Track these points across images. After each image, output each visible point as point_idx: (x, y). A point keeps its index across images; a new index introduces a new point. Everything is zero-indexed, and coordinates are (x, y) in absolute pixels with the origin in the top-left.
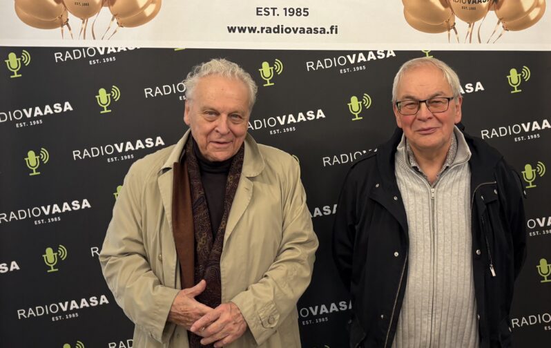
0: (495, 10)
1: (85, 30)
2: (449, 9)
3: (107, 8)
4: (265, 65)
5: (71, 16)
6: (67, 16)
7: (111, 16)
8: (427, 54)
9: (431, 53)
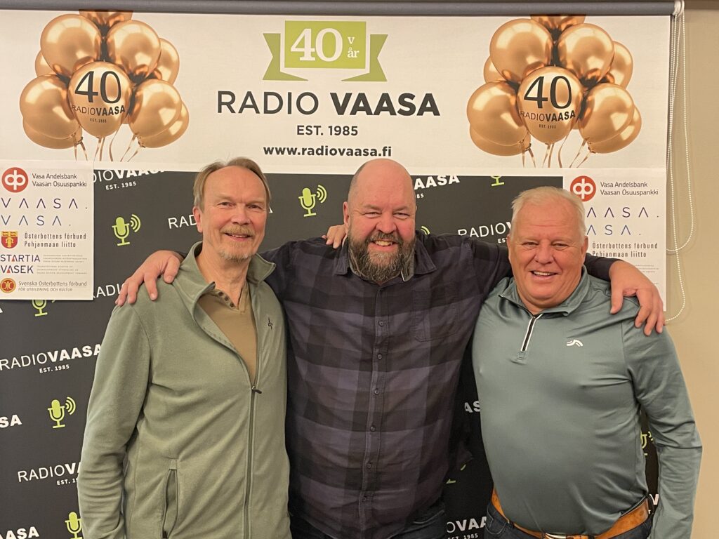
0: (579, 128)
1: (101, 150)
2: (524, 127)
3: (128, 125)
4: (306, 191)
5: (85, 134)
6: (81, 134)
7: (132, 134)
8: (497, 181)
9: (501, 179)
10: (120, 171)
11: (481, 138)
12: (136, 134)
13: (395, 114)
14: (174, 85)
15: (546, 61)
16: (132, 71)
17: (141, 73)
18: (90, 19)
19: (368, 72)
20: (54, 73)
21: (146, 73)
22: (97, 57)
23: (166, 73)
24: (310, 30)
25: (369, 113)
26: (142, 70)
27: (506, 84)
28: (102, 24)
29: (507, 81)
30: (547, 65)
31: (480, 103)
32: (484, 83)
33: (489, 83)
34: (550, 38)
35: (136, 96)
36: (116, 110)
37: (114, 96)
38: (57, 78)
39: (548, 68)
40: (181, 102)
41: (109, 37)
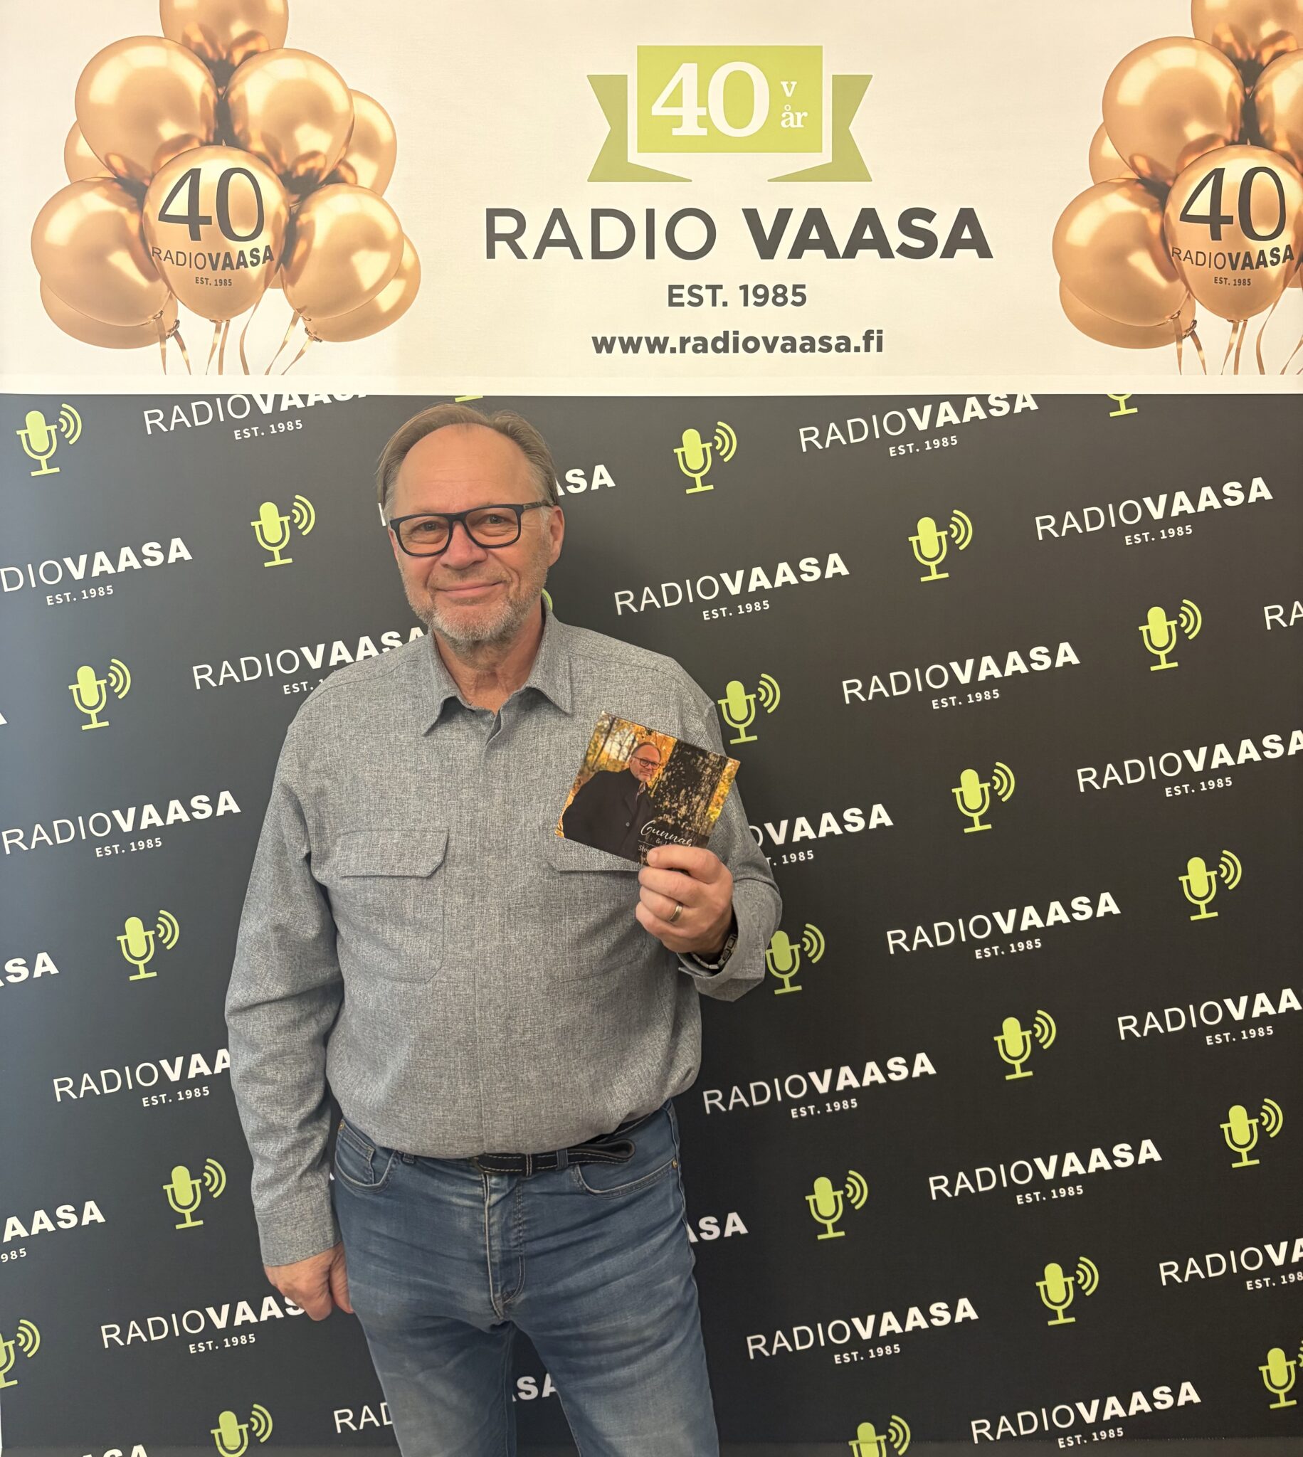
1: (222, 350)
2: (1179, 282)
3: (281, 291)
4: (691, 437)
5: (184, 314)
6: (176, 315)
7: (290, 312)
8: (1123, 405)
9: (1133, 400)
10: (264, 397)
11: (1084, 309)
12: (299, 311)
13: (892, 257)
14: (385, 197)
15: (1228, 133)
16: (289, 167)
17: (310, 171)
18: (190, 49)
19: (830, 160)
20: (108, 174)
21: (321, 171)
22: (208, 136)
23: (365, 170)
24: (695, 66)
25: (832, 253)
26: (311, 164)
27: (1140, 186)
28: (216, 59)
29: (1142, 180)
30: (1233, 143)
31: (1083, 230)
32: (1092, 184)
33: (1102, 185)
34: (1236, 81)
35: (298, 223)
36: (252, 255)
37: (246, 223)
38: (116, 186)
39: (1234, 150)
40: (401, 236)
41: (233, 88)
